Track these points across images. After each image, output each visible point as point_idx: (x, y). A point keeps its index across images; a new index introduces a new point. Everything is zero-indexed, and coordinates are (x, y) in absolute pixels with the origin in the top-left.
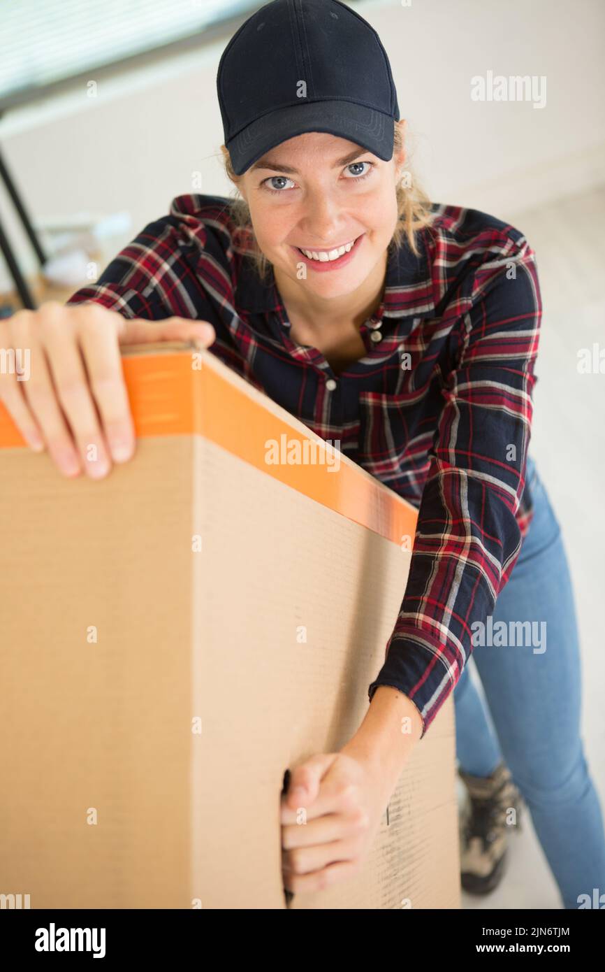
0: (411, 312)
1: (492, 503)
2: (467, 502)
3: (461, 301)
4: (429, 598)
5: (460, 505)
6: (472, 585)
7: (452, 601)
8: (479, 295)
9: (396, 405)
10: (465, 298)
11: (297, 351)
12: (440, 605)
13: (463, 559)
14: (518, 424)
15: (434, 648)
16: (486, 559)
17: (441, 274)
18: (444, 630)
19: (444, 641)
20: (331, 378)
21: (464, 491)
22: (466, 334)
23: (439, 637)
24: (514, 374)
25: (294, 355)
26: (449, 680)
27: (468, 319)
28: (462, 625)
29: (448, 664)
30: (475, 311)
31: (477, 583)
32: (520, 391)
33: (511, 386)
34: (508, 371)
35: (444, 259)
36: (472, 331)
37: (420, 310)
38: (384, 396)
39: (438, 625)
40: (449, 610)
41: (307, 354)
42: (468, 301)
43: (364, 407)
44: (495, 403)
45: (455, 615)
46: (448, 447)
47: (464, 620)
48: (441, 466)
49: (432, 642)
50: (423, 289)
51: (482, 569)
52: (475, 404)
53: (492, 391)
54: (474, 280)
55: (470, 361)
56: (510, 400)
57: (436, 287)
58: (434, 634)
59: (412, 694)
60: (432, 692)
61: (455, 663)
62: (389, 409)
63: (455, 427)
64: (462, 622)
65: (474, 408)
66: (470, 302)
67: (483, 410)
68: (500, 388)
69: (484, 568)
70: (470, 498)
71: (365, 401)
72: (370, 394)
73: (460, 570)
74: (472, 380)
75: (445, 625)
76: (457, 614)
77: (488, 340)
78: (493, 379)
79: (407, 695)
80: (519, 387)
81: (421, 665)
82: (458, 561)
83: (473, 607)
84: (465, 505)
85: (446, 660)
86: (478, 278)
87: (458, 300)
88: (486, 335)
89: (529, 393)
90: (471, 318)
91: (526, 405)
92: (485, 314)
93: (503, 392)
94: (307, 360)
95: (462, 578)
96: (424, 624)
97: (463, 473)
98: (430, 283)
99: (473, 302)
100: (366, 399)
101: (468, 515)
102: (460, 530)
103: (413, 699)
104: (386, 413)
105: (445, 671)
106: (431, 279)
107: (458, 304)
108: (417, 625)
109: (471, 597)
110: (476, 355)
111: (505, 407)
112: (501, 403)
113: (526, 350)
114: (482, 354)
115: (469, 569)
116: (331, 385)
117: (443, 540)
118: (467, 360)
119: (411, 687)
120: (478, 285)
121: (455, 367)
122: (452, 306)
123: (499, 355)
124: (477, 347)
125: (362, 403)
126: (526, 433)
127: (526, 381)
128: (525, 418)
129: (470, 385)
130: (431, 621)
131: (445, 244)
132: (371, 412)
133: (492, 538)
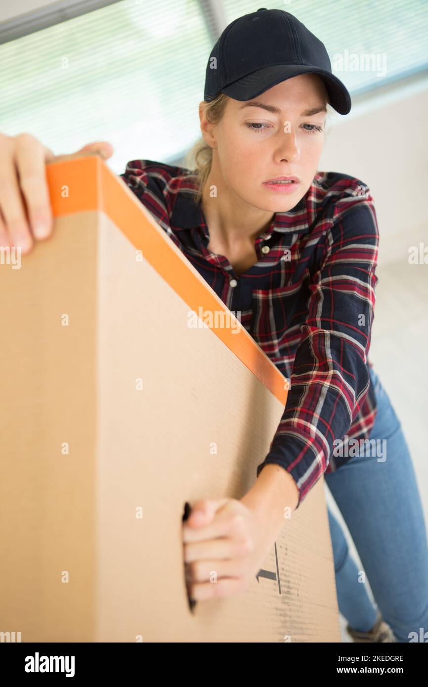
0: (292, 229)
1: (348, 351)
2: (330, 350)
3: (325, 221)
4: (302, 408)
5: (325, 351)
6: (334, 401)
7: (319, 410)
8: (338, 219)
9: (278, 296)
10: (328, 219)
11: (210, 256)
12: (310, 412)
13: (327, 384)
14: (366, 304)
15: (306, 440)
16: (344, 385)
17: (313, 206)
18: (314, 428)
19: (313, 436)
20: (234, 278)
21: (328, 343)
22: (329, 246)
23: (309, 433)
24: (362, 271)
25: (208, 259)
26: (318, 465)
27: (330, 236)
28: (326, 427)
29: (317, 452)
30: (335, 229)
31: (338, 400)
32: (366, 284)
33: (360, 279)
34: (358, 270)
35: (314, 197)
36: (333, 244)
37: (298, 228)
38: (270, 291)
39: (309, 425)
40: (317, 416)
41: (218, 259)
42: (331, 221)
43: (256, 301)
44: (349, 290)
45: (321, 419)
46: (315, 317)
47: (328, 424)
48: (310, 330)
49: (304, 435)
50: (301, 215)
51: (341, 391)
52: (335, 290)
53: (347, 281)
54: (335, 208)
55: (332, 264)
56: (360, 288)
57: (309, 213)
58: (306, 431)
59: (289, 469)
60: (305, 471)
61: (322, 453)
62: (273, 300)
63: (320, 305)
64: (327, 425)
65: (334, 292)
66: (332, 222)
67: (341, 293)
68: (353, 280)
69: (342, 391)
70: (332, 347)
71: (256, 296)
72: (260, 291)
73: (325, 391)
74: (332, 275)
75: (314, 425)
76: (323, 418)
77: (345, 250)
78: (347, 274)
79: (286, 469)
80: (366, 280)
81: (296, 450)
82: (323, 385)
83: (335, 416)
84: (328, 352)
85: (315, 449)
86: (337, 207)
87: (324, 220)
88: (343, 247)
89: (373, 286)
90: (333, 235)
91: (371, 293)
92: (342, 233)
93: (355, 283)
94: (217, 263)
95: (326, 395)
96: (299, 424)
97: (327, 332)
98: (305, 211)
99: (334, 222)
100: (258, 295)
101: (331, 357)
102: (325, 367)
103: (291, 472)
104: (271, 303)
105: (314, 457)
106: (306, 209)
107: (324, 223)
108: (293, 426)
109: (333, 408)
110: (335, 260)
111: (356, 292)
112: (353, 289)
113: (371, 258)
114: (341, 258)
115: (331, 390)
116: (233, 283)
117: (312, 375)
118: (328, 263)
119: (289, 464)
120: (338, 213)
121: (319, 269)
122: (319, 224)
123: (352, 260)
124: (336, 253)
125: (255, 297)
126: (371, 311)
127: (371, 279)
128: (370, 302)
129: (330, 279)
130: (303, 422)
131: (315, 188)
132: (261, 304)
133: (349, 373)
